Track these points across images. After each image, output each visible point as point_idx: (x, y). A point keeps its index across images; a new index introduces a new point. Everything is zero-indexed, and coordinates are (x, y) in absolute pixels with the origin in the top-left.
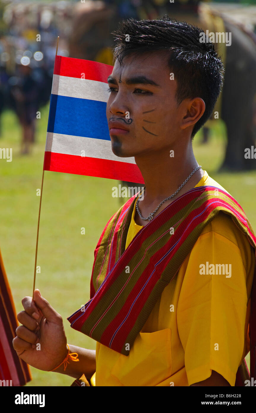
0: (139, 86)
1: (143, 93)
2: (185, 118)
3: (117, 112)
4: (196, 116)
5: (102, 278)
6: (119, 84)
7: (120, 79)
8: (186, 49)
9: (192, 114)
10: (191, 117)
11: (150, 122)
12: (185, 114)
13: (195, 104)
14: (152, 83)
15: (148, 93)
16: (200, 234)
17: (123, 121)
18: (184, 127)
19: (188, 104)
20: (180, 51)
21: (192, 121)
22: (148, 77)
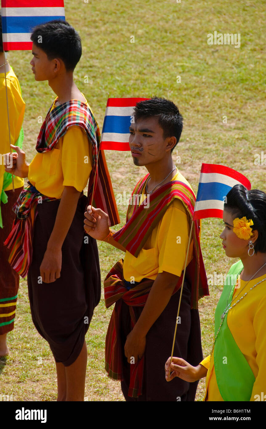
0: (145, 133)
1: (148, 136)
2: (167, 146)
3: (136, 145)
4: (173, 145)
5: (131, 215)
6: (135, 132)
7: (136, 130)
8: (166, 114)
9: (170, 144)
10: (170, 145)
11: (151, 150)
12: (167, 144)
13: (172, 140)
14: (151, 132)
15: (150, 136)
16: (168, 207)
17: (139, 150)
18: (167, 151)
19: (169, 139)
20: (164, 116)
21: (171, 147)
22: (149, 129)
